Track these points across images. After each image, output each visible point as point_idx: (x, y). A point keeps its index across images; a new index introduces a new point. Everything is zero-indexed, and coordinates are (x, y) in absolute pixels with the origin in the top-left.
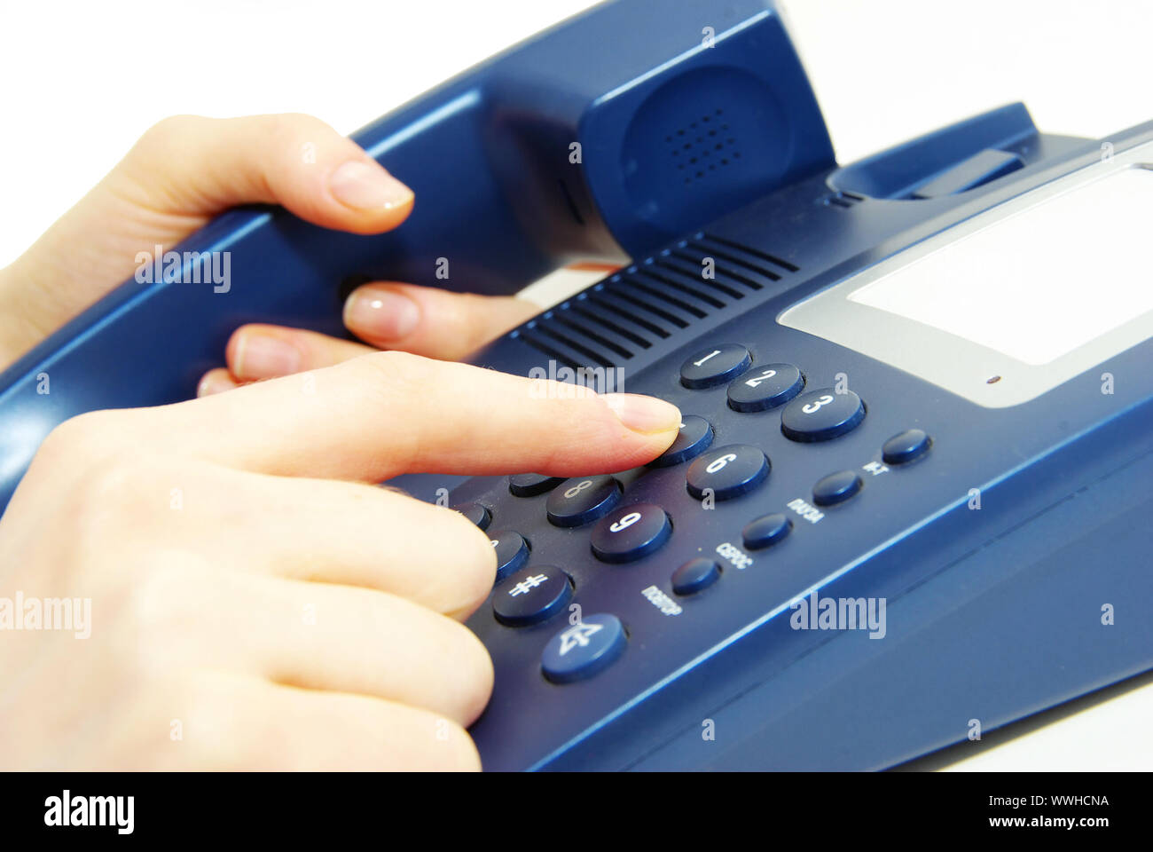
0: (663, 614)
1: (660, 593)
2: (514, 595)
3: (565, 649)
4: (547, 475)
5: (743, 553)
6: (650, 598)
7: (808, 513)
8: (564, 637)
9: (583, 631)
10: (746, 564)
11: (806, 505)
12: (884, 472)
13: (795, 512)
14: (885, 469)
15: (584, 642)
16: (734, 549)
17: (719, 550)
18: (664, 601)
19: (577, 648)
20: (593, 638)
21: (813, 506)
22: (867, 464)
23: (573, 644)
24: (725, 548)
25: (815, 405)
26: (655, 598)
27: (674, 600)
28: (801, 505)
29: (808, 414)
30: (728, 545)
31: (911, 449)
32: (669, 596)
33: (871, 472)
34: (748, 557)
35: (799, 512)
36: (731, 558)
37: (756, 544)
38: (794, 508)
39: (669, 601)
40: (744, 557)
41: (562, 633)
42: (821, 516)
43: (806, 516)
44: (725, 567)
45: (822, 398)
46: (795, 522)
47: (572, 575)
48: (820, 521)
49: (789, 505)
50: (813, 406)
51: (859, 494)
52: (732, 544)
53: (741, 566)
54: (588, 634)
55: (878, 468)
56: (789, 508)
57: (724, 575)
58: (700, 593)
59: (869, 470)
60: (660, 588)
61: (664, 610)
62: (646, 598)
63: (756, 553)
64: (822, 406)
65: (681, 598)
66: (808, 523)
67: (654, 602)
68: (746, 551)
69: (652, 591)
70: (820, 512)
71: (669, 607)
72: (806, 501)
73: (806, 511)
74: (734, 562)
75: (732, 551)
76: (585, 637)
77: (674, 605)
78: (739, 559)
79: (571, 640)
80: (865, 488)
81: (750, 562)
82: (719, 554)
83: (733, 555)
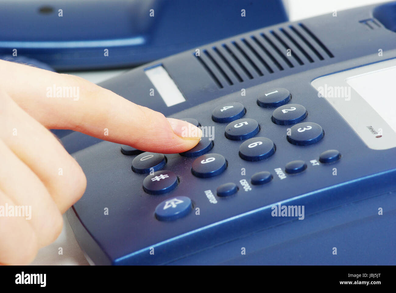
0: (210, 202)
1: (211, 193)
2: (153, 181)
3: (166, 207)
4: (135, 148)
5: (249, 185)
6: (207, 195)
7: (281, 175)
8: (167, 203)
9: (175, 202)
10: (249, 190)
11: (282, 171)
12: (317, 165)
13: (276, 173)
14: (318, 164)
15: (174, 206)
16: (247, 182)
17: (241, 181)
18: (212, 197)
19: (171, 208)
20: (178, 205)
21: (284, 173)
22: (312, 160)
23: (170, 206)
24: (243, 181)
25: (303, 129)
26: (209, 195)
27: (216, 198)
28: (280, 171)
29: (299, 132)
30: (245, 180)
31: (330, 158)
32: (214, 196)
33: (313, 164)
34: (251, 187)
35: (278, 173)
36: (244, 186)
37: (256, 183)
38: (276, 171)
39: (214, 198)
40: (249, 187)
41: (167, 201)
42: (285, 177)
43: (279, 176)
44: (240, 189)
45: (308, 127)
46: (274, 177)
47: (180, 178)
48: (284, 179)
49: (275, 169)
50: (302, 129)
51: (304, 171)
52: (247, 181)
53: (246, 190)
54: (177, 203)
55: (316, 163)
56: (274, 171)
57: (239, 192)
58: (227, 197)
59: (312, 163)
60: (212, 192)
61: (210, 201)
62: (205, 194)
63: (254, 186)
64: (306, 130)
65: (219, 198)
66: (279, 178)
67: (208, 197)
68: (251, 185)
69: (208, 192)
70: (285, 176)
71: (212, 200)
72: (282, 170)
73: (281, 174)
74: (244, 188)
75: (246, 183)
76: (175, 204)
77: (215, 199)
78: (247, 187)
79: (169, 204)
80: (308, 169)
81: (250, 189)
82: (240, 183)
83: (245, 185)
